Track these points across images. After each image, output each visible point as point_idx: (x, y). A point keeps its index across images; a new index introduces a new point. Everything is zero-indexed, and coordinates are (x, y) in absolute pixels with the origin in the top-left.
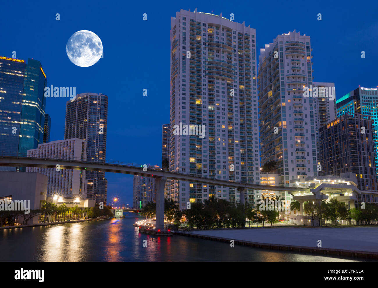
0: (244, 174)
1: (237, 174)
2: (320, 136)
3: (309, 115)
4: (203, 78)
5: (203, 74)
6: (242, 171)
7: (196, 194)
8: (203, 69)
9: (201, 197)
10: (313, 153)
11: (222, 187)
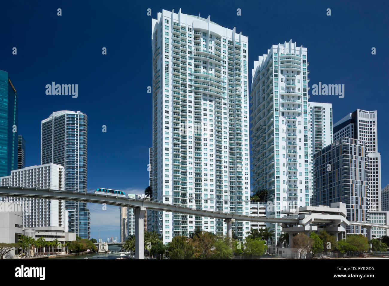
0: (233, 204)
1: (225, 204)
2: (315, 163)
3: (303, 139)
4: (188, 94)
5: (188, 89)
6: (231, 200)
7: (181, 225)
8: (188, 83)
9: (187, 230)
10: (306, 182)
11: (209, 218)
